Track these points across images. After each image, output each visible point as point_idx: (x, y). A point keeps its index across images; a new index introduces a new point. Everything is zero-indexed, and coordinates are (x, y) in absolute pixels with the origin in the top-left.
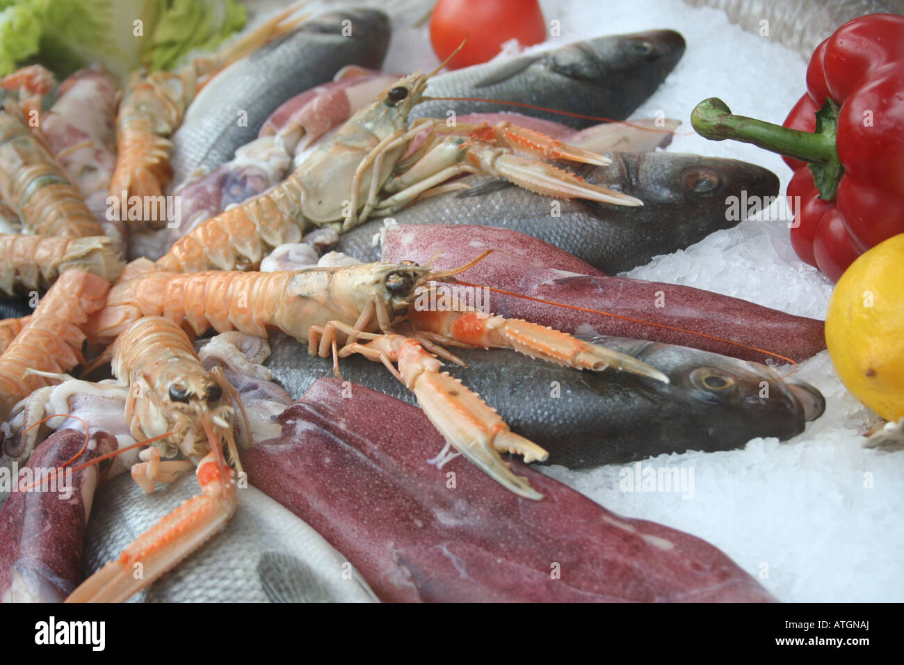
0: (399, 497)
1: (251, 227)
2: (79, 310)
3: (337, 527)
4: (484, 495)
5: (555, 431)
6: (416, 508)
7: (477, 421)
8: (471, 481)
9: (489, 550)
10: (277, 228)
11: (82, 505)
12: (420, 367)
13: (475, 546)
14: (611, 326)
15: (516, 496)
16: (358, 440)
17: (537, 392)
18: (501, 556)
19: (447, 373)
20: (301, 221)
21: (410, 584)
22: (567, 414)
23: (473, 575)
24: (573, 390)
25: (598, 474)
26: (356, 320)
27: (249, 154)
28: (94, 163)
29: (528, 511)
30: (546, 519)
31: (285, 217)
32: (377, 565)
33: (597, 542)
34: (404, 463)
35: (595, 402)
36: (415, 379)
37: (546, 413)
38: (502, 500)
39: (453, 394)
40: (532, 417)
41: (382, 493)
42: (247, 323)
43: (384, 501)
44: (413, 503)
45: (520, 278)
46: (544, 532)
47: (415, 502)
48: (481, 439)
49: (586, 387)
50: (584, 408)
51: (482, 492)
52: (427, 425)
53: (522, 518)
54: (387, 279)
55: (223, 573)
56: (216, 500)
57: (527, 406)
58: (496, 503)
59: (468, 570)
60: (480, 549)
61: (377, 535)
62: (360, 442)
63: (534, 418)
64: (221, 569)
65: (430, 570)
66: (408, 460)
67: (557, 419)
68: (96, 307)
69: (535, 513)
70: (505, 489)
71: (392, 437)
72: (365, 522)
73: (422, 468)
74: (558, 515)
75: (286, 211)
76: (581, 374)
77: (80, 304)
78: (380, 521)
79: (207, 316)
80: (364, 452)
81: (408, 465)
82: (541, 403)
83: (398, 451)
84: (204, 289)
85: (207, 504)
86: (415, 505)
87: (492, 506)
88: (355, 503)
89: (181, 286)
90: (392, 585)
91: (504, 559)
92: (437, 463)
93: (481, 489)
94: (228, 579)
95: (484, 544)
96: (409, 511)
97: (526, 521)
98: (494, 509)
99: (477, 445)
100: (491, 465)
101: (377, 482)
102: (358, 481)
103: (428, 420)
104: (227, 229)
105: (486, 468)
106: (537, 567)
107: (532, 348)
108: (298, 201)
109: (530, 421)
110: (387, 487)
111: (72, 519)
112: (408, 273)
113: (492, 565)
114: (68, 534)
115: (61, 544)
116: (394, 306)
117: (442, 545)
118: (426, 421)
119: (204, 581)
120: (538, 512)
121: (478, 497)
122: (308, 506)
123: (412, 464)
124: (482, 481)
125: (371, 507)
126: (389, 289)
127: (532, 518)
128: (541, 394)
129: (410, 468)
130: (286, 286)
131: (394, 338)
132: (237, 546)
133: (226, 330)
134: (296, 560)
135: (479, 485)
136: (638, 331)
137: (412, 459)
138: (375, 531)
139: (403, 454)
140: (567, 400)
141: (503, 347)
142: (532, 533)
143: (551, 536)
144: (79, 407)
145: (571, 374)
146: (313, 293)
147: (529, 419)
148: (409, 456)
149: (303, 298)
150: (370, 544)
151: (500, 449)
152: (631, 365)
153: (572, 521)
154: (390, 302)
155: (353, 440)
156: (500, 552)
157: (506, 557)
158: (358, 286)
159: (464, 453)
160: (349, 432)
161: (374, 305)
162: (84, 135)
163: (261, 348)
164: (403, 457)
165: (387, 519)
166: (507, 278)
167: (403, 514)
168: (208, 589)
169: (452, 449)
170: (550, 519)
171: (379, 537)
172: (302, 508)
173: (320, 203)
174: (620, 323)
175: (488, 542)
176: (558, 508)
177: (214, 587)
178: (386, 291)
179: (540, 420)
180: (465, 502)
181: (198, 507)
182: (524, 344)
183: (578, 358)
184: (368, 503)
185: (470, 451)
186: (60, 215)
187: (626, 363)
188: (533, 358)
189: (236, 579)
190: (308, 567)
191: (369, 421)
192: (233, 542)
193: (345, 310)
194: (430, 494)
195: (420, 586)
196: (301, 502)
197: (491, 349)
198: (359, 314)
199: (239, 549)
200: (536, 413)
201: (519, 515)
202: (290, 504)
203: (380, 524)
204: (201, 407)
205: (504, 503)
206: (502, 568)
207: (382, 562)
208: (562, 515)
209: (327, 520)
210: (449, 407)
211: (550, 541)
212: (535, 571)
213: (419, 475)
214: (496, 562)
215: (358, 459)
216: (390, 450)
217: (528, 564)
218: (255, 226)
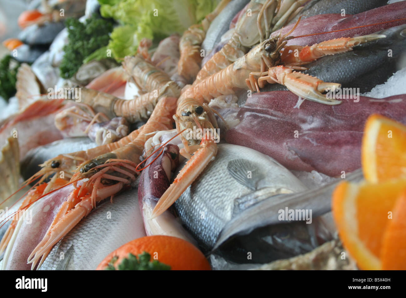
0: (286, 126)
1: (223, 58)
2: (165, 111)
3: (263, 146)
4: (318, 111)
5: (349, 79)
6: (293, 127)
7: (308, 83)
8: (312, 108)
9: (324, 131)
10: (234, 54)
11: (164, 170)
12: (283, 74)
13: (319, 132)
14: (367, 31)
15: (331, 106)
16: (265, 110)
17: (337, 66)
18: (330, 132)
19: (295, 71)
20: (243, 48)
21: (296, 156)
22: (351, 70)
23: (320, 143)
24: (351, 59)
25: (374, 90)
26: (260, 69)
27: (225, 37)
28: (173, 65)
29: (337, 110)
30: (345, 110)
31: (236, 49)
32: (282, 154)
33: (368, 110)
34: (285, 112)
35: (362, 60)
36: (283, 79)
37: (343, 73)
38: (326, 110)
39: (298, 78)
40: (338, 77)
41: (279, 127)
42: (225, 90)
43: (280, 129)
44: (292, 126)
45: (324, 28)
46: (345, 115)
47: (293, 125)
48: (311, 90)
49: (356, 56)
50: (358, 64)
51: (317, 110)
52: (292, 94)
53: (335, 113)
54: (265, 47)
55: (215, 174)
56: (206, 148)
57: (334, 74)
58: (324, 112)
59: (317, 141)
60: (321, 132)
61: (279, 143)
62: (266, 111)
63: (339, 77)
64: (214, 173)
65: (302, 147)
66: (286, 110)
67: (348, 74)
68: (173, 108)
69: (340, 109)
70: (326, 105)
71: (278, 104)
72: (273, 139)
73: (292, 111)
74: (350, 107)
75: (235, 46)
76: (353, 52)
77: (165, 109)
78: (279, 137)
79: (210, 94)
80: (269, 114)
81: (286, 112)
82: (340, 70)
83: (282, 108)
84: (205, 84)
85: (203, 150)
86: (293, 126)
87: (322, 114)
88: (268, 134)
89: (198, 87)
90: (289, 160)
91: (331, 132)
92: (297, 106)
93: (317, 109)
94: (217, 175)
95: (322, 130)
96: (291, 130)
97: (337, 114)
98: (323, 114)
99: (311, 93)
100: (318, 98)
101: (276, 123)
102: (268, 126)
103: (292, 93)
104: (214, 61)
105: (316, 100)
106: (345, 130)
107: (330, 49)
108: (238, 41)
109: (338, 79)
110: (280, 124)
111: (160, 176)
112: (272, 41)
113: (327, 136)
114: (159, 182)
115: (157, 186)
116: (272, 57)
117: (305, 136)
118: (291, 93)
119: (208, 179)
120: (341, 109)
121: (316, 113)
122: (251, 142)
123: (288, 111)
124: (316, 106)
125: (275, 133)
126: (266, 50)
127: (339, 112)
128: (339, 66)
129: (287, 113)
130: (232, 68)
131: (273, 68)
132: (219, 163)
133: (218, 96)
134: (243, 160)
135: (316, 108)
136: (379, 28)
137: (288, 109)
138: (278, 141)
139: (284, 109)
140: (350, 64)
141: (322, 56)
142: (340, 117)
143: (348, 116)
144: (164, 140)
145: (349, 54)
146: (241, 66)
147: (337, 78)
148: (286, 109)
149: (239, 70)
150: (277, 147)
151: (321, 91)
152: (370, 37)
153: (356, 106)
154: (269, 55)
155: (264, 111)
156: (329, 130)
157: (332, 131)
158: (255, 55)
159: (307, 98)
160: (261, 109)
161: (262, 59)
162: (167, 56)
163: (233, 98)
164: (284, 110)
165: (282, 135)
166: (319, 30)
167: (289, 131)
168: (210, 182)
169: (302, 99)
170: (347, 109)
171: (280, 143)
172: (249, 144)
173: (247, 38)
174: (370, 28)
175: (324, 128)
176: (349, 104)
177: (212, 180)
178: (266, 52)
179: (341, 77)
180: (311, 116)
181: (200, 153)
182: (326, 49)
183: (347, 44)
184: (273, 132)
185: (308, 96)
186: (157, 83)
187: (368, 38)
188: (333, 54)
189: (220, 174)
190: (248, 161)
191: (268, 102)
192: (218, 162)
193: (254, 67)
194: (298, 120)
195: (299, 155)
196: (248, 142)
197: (318, 59)
198: (260, 66)
199: (220, 164)
200: (339, 75)
201: (334, 112)
202: (245, 145)
203: (280, 138)
204: (193, 115)
205: (327, 110)
206: (331, 136)
207: (283, 152)
208: (351, 106)
209: (259, 145)
210: (297, 83)
211: (348, 118)
212: (345, 132)
213: (291, 114)
214: (328, 134)
215: (268, 118)
216: (278, 109)
217: (341, 130)
218: (224, 57)
